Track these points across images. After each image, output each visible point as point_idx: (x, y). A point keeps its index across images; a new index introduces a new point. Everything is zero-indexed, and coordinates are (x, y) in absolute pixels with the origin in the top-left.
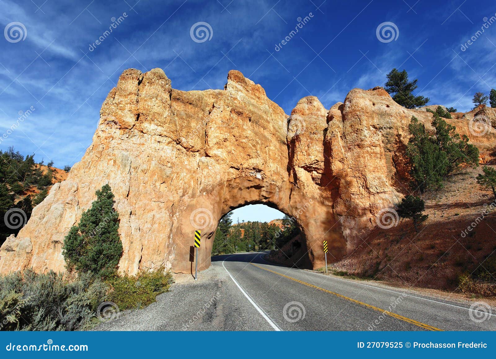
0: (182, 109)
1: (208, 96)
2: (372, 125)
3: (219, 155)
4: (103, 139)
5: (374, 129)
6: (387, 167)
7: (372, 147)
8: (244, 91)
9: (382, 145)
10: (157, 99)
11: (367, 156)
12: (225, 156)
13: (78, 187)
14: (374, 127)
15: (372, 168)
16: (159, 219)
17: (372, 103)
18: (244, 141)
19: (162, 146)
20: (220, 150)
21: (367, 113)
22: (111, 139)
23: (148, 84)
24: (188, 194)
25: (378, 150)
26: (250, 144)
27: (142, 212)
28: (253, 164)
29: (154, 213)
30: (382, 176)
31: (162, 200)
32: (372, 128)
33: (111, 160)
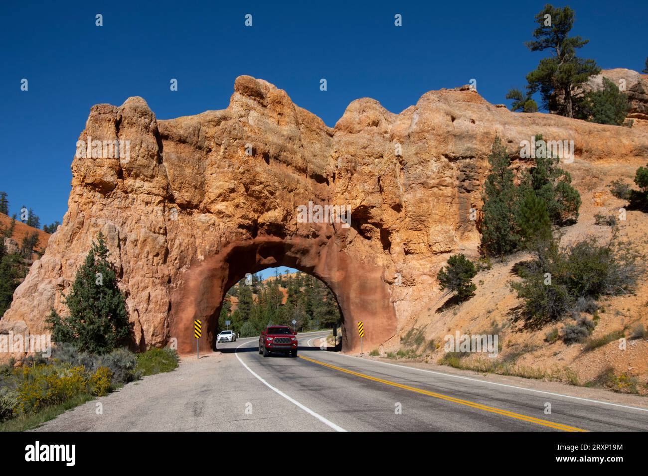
0: (173, 150)
1: (206, 124)
2: (444, 153)
3: (224, 211)
4: (81, 204)
5: (446, 160)
6: (460, 215)
7: (442, 187)
8: (259, 108)
9: (457, 183)
10: (141, 147)
11: (433, 200)
12: (232, 211)
13: (61, 264)
14: (446, 156)
15: (438, 217)
16: (156, 296)
17: (449, 118)
18: (257, 188)
19: (151, 208)
20: (225, 203)
21: (439, 135)
22: (91, 204)
23: (127, 126)
24: (185, 264)
25: (448, 191)
26: (265, 192)
27: (137, 290)
28: (270, 217)
29: (149, 290)
30: (451, 228)
31: (157, 275)
32: (444, 159)
33: (96, 232)
